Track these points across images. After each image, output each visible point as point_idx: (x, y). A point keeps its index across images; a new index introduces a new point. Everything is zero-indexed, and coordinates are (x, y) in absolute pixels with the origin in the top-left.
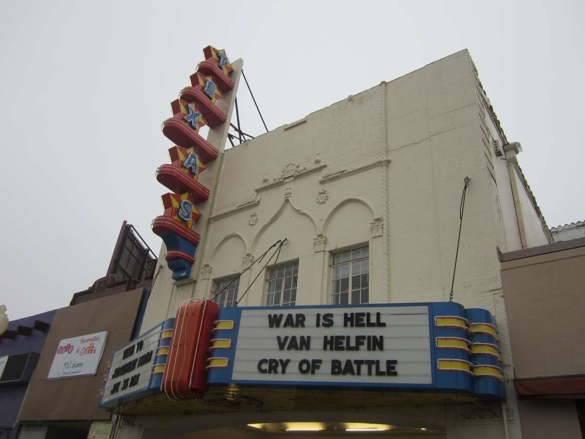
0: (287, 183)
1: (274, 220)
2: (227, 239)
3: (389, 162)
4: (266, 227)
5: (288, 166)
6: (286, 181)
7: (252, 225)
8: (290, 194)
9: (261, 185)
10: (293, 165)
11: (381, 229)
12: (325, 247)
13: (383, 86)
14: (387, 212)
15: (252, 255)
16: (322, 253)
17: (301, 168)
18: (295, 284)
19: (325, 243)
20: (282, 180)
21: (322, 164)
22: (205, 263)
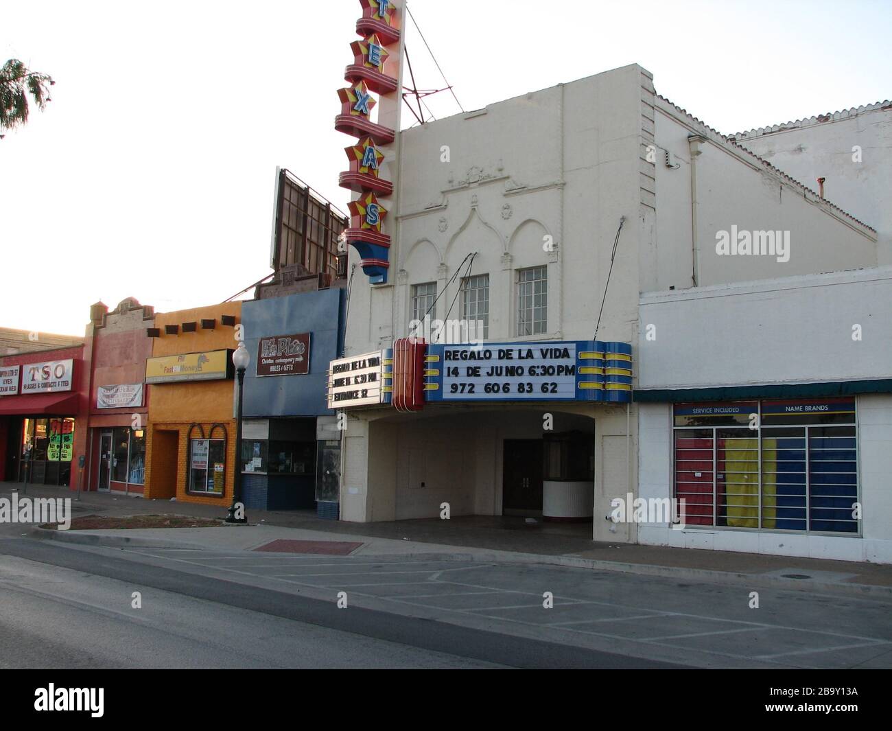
0: (471, 188)
1: (462, 229)
2: (419, 242)
3: (564, 184)
4: (455, 236)
5: (472, 169)
6: (472, 185)
7: (442, 232)
8: (476, 202)
9: (447, 187)
10: (476, 168)
11: (556, 255)
12: (511, 266)
13: (560, 88)
14: (562, 239)
15: (446, 264)
16: (509, 271)
17: (485, 174)
18: (487, 298)
19: (511, 261)
20: (467, 185)
21: (505, 174)
22: (399, 267)
